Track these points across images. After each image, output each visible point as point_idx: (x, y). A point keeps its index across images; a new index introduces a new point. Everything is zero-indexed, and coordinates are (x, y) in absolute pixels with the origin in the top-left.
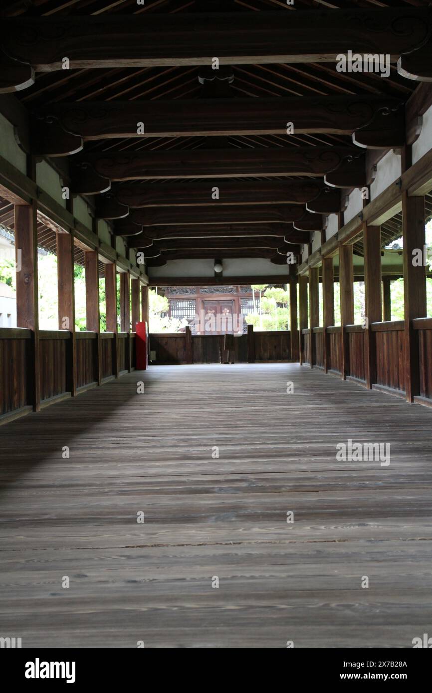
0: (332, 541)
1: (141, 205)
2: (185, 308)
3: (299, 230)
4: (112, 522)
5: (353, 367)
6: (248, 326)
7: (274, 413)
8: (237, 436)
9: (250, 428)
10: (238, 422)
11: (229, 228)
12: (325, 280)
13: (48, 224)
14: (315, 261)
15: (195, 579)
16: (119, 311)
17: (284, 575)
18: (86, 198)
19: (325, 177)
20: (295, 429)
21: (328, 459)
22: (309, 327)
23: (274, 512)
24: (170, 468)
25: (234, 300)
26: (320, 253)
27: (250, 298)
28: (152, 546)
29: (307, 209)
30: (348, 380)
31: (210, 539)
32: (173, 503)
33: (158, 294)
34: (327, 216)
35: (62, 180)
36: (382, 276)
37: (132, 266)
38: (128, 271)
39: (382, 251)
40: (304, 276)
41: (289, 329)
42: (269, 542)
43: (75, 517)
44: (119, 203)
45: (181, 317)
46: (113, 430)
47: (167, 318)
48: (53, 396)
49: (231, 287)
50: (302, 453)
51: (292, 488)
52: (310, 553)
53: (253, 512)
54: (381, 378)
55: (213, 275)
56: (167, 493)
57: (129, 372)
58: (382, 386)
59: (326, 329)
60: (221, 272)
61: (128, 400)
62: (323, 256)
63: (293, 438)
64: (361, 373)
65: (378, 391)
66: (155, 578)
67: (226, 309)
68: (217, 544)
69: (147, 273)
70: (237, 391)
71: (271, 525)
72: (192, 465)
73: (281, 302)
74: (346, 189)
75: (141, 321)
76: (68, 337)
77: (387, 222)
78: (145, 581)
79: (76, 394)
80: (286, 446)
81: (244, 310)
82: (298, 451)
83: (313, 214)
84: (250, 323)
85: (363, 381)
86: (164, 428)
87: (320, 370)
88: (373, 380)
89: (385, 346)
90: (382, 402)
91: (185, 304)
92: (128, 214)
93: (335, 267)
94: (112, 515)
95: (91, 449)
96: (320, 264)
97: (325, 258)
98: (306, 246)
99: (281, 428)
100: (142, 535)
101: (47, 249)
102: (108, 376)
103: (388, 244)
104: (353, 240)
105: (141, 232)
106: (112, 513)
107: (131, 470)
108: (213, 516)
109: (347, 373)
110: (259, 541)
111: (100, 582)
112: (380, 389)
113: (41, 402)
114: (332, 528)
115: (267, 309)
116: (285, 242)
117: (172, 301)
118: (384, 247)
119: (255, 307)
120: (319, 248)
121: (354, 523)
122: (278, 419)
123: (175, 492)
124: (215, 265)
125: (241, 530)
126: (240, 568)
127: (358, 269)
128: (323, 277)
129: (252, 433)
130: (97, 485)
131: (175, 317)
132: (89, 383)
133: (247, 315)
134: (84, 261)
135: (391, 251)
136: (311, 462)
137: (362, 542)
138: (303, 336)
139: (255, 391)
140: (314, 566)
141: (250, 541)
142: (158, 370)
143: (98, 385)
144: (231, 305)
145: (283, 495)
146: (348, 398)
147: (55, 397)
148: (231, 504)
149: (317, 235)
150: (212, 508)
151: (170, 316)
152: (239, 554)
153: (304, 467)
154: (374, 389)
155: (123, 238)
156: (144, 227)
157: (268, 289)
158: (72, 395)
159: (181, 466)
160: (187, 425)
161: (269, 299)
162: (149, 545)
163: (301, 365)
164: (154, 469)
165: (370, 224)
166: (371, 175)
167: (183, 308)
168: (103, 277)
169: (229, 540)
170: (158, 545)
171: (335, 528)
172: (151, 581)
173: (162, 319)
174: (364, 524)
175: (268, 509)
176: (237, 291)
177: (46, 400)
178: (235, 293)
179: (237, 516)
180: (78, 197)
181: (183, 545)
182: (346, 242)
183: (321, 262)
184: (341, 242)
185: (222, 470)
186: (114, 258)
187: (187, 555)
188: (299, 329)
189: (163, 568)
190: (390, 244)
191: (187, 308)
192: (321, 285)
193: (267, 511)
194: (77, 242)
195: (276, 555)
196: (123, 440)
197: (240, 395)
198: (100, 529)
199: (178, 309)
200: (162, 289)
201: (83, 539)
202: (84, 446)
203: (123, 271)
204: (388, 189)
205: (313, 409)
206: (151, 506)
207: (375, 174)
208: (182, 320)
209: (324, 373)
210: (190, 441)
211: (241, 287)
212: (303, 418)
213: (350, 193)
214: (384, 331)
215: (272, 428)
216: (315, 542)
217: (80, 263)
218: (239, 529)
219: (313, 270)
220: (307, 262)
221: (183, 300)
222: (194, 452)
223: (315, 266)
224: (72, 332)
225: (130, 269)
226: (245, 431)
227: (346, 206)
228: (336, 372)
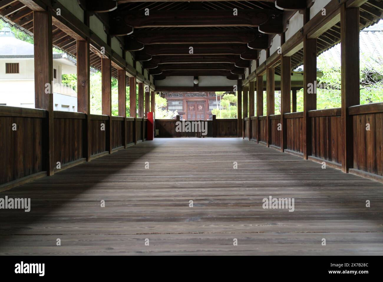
0: (256, 233)
1: (150, 43)
2: (177, 105)
3: (243, 59)
4: (129, 220)
5: (273, 140)
6: (213, 115)
7: (226, 164)
8: (204, 176)
9: (212, 172)
10: (205, 169)
11: (202, 57)
12: (258, 89)
13: (96, 52)
14: (253, 77)
15: (175, 251)
16: (137, 106)
17: (227, 250)
18: (119, 39)
19: (259, 27)
20: (238, 173)
21: (256, 189)
22: (248, 117)
23: (223, 216)
24: (164, 193)
25: (205, 101)
26: (256, 73)
27: (215, 100)
28: (152, 234)
29: (248, 47)
30: (270, 147)
31: (185, 230)
32: (165, 211)
33: (161, 97)
34: (260, 51)
35: (105, 27)
36: (291, 87)
37: (145, 79)
38: (143, 82)
39: (292, 72)
40: (246, 87)
41: (237, 118)
42: (219, 233)
43: (108, 218)
44: (138, 42)
45: (174, 110)
46: (131, 172)
47: (165, 111)
48: (98, 153)
49: (203, 93)
50: (241, 185)
51: (234, 204)
52: (243, 239)
53: (211, 217)
54: (290, 146)
55: (193, 85)
56: (161, 206)
57: (143, 141)
58: (289, 150)
59: (258, 117)
60: (198, 84)
61: (142, 156)
62: (257, 75)
63: (236, 178)
64: (278, 143)
65: (287, 153)
66: (153, 250)
67: (200, 106)
68: (189, 233)
69: (154, 84)
70: (205, 152)
71: (221, 223)
72: (177, 191)
73: (233, 102)
74: (271, 35)
75: (150, 111)
76: (107, 119)
77: (294, 54)
78: (147, 252)
79: (111, 153)
80: (232, 182)
81: (211, 107)
82: (239, 185)
83: (252, 49)
84: (214, 114)
85: (279, 147)
86: (162, 171)
87: (254, 141)
88: (285, 147)
89: (292, 127)
90: (289, 159)
91: (177, 103)
92: (143, 48)
93: (264, 81)
94: (129, 217)
95: (119, 182)
96: (255, 79)
97: (259, 75)
98: (247, 69)
99: (230, 172)
100: (146, 228)
101: (96, 68)
102: (130, 143)
103: (295, 69)
104: (274, 65)
105: (151, 59)
106: (130, 216)
107: (141, 193)
108: (188, 218)
109: (270, 143)
110: (214, 232)
111: (120, 252)
112: (289, 152)
113: (91, 156)
114: (257, 225)
115: (225, 106)
116: (235, 67)
117: (169, 101)
118: (293, 70)
119: (217, 105)
120: (255, 70)
121: (269, 223)
122: (228, 167)
123: (166, 205)
124: (194, 80)
125: (203, 226)
126: (202, 246)
127: (277, 83)
128: (257, 87)
129: (212, 175)
130: (121, 201)
131: (170, 110)
132: (120, 146)
133: (212, 109)
134: (117, 76)
135: (297, 73)
136: (246, 190)
137: (273, 233)
138: (245, 122)
139: (216, 152)
140: (245, 245)
141: (208, 232)
142: (160, 140)
143: (125, 148)
144: (203, 104)
145: (229, 208)
146: (270, 157)
147: (100, 154)
148: (198, 212)
149: (254, 62)
150: (187, 214)
151: (167, 109)
152: (202, 239)
153: (242, 193)
154: (285, 152)
155: (141, 63)
156: (152, 56)
157: (225, 95)
158: (109, 153)
159: (170, 191)
160: (175, 170)
161: (226, 101)
162: (150, 233)
163: (244, 139)
164: (155, 193)
165: (285, 55)
166: (286, 27)
167: (175, 105)
168: (128, 86)
169: (196, 231)
170: (155, 233)
171: (258, 225)
172: (150, 252)
173: (163, 111)
174: (275, 224)
175: (220, 215)
176: (207, 95)
177: (94, 155)
178: (206, 97)
179: (202, 219)
180: (114, 37)
181: (170, 233)
182: (271, 66)
183: (256, 78)
184: (268, 66)
185: (194, 194)
186: (135, 74)
187: (172, 239)
188: (242, 118)
189: (157, 245)
190: (297, 68)
191: (178, 105)
192: (255, 92)
193: (219, 216)
194: (113, 64)
195: (223, 240)
196: (138, 178)
197: (207, 154)
198: (122, 224)
199: (172, 106)
200: (163, 94)
201: (112, 230)
202: (115, 180)
203: (140, 82)
204: (295, 34)
205: (249, 162)
206: (152, 213)
207: (288, 26)
208: (174, 112)
209: (256, 143)
210: (176, 179)
211: (209, 93)
212: (243, 167)
213: (274, 37)
214: (292, 118)
215: (224, 172)
216: (246, 233)
217: (115, 77)
218: (203, 225)
219: (251, 83)
220: (248, 78)
221: (175, 100)
222: (179, 184)
223: (252, 81)
224: (110, 116)
225: (144, 81)
226: (209, 174)
227: (271, 45)
228: (263, 142)
